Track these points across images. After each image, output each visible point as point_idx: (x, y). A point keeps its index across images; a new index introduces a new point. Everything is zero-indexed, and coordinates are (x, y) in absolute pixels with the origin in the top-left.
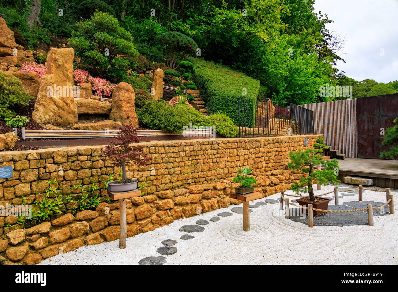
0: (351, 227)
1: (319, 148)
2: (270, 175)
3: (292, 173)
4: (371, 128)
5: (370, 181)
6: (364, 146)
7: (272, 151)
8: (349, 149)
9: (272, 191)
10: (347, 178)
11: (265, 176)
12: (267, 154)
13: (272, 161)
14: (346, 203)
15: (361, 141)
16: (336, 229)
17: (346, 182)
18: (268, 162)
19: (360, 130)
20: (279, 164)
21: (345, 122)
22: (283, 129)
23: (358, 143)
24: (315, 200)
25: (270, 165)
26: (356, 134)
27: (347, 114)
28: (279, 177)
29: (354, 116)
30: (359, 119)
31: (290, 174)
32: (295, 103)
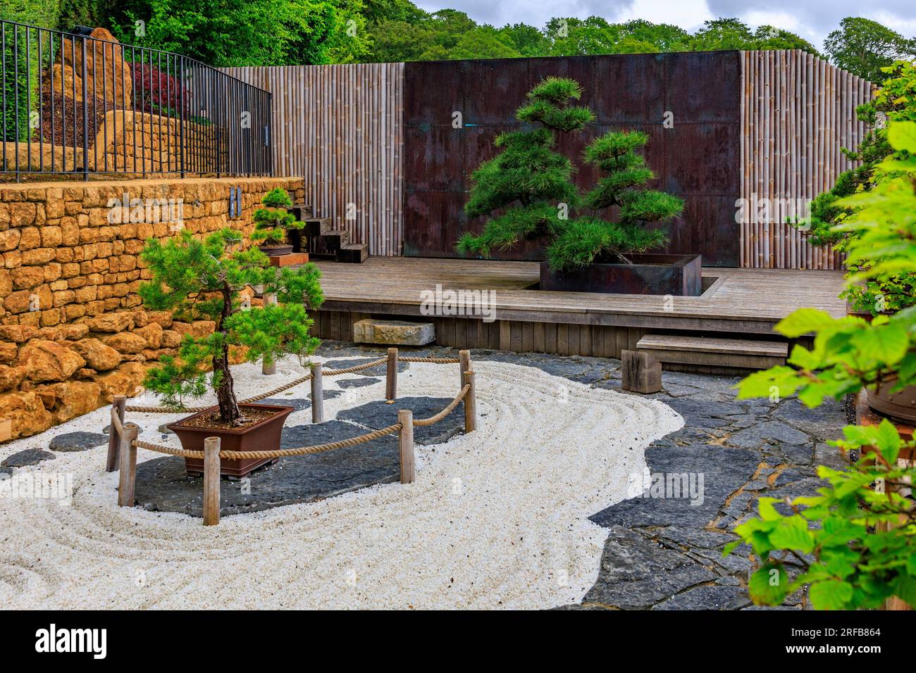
0: (348, 497)
1: (274, 224)
2: (85, 336)
3: (174, 320)
4: (440, 160)
5: (426, 333)
6: (421, 217)
7: (100, 240)
8: (378, 228)
9: (86, 397)
10: (362, 328)
11: (62, 339)
12: (77, 249)
13: (96, 278)
14: (346, 412)
15: (414, 202)
16: (298, 513)
17: (357, 339)
18: (77, 281)
19: (412, 168)
20: (126, 288)
21: (370, 138)
22: (156, 154)
23: (405, 205)
24: (237, 416)
25: (87, 293)
26: (400, 177)
27: (376, 113)
28: (119, 342)
29: (397, 120)
30: (410, 132)
31: (168, 324)
32: (209, 59)
